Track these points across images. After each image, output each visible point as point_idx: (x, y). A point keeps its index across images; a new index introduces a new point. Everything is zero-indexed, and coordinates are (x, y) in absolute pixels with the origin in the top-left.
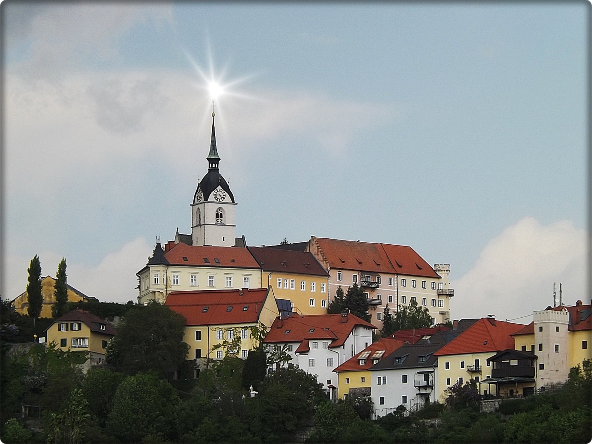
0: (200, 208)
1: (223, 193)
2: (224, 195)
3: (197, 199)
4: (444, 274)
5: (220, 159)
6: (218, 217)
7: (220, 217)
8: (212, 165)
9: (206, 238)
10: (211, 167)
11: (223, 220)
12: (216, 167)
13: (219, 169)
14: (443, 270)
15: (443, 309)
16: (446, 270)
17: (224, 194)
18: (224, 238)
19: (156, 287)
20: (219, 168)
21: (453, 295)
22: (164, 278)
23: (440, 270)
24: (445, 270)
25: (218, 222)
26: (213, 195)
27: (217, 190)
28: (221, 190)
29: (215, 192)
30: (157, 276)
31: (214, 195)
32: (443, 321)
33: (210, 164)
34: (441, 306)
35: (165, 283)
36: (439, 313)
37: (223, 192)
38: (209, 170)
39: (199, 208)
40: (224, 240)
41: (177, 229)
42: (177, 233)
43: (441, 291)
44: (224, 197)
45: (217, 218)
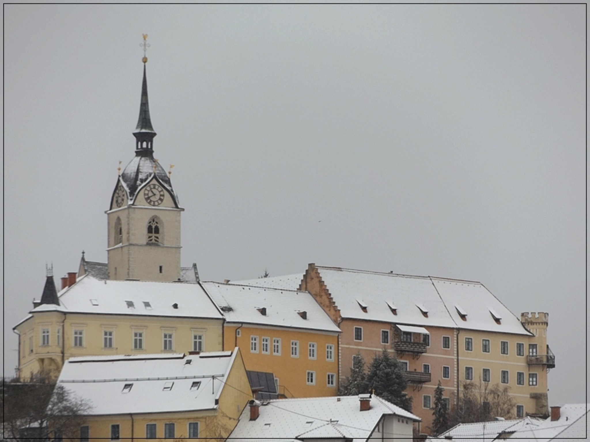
0: (121, 218)
1: (160, 192)
2: (161, 195)
3: (117, 201)
4: (538, 330)
5: (155, 134)
6: (152, 233)
7: (155, 233)
8: (142, 145)
9: (130, 268)
10: (139, 147)
11: (159, 238)
12: (149, 147)
13: (153, 152)
14: (536, 323)
15: (537, 390)
16: (542, 323)
17: (162, 193)
18: (161, 267)
19: (46, 350)
20: (154, 149)
21: (553, 366)
22: (58, 336)
23: (532, 323)
24: (539, 323)
25: (151, 240)
26: (143, 194)
27: (149, 186)
28: (157, 187)
29: (146, 189)
30: (48, 332)
31: (145, 194)
32: (537, 409)
33: (139, 143)
34: (533, 385)
35: (61, 344)
36: (529, 396)
37: (160, 189)
38: (136, 152)
39: (119, 219)
40: (161, 271)
41: (83, 253)
42: (83, 259)
43: (533, 358)
44: (162, 198)
45: (150, 235)
